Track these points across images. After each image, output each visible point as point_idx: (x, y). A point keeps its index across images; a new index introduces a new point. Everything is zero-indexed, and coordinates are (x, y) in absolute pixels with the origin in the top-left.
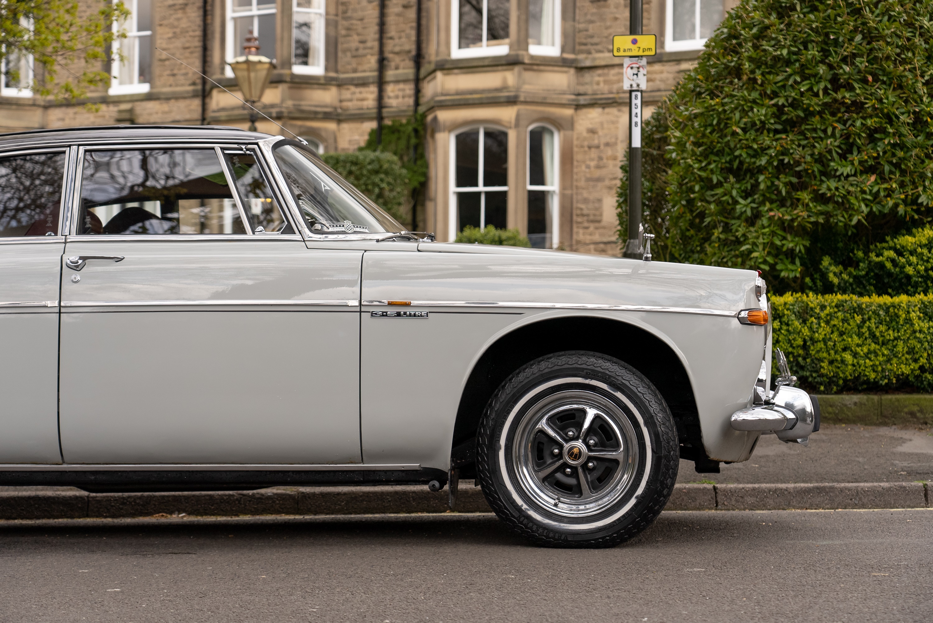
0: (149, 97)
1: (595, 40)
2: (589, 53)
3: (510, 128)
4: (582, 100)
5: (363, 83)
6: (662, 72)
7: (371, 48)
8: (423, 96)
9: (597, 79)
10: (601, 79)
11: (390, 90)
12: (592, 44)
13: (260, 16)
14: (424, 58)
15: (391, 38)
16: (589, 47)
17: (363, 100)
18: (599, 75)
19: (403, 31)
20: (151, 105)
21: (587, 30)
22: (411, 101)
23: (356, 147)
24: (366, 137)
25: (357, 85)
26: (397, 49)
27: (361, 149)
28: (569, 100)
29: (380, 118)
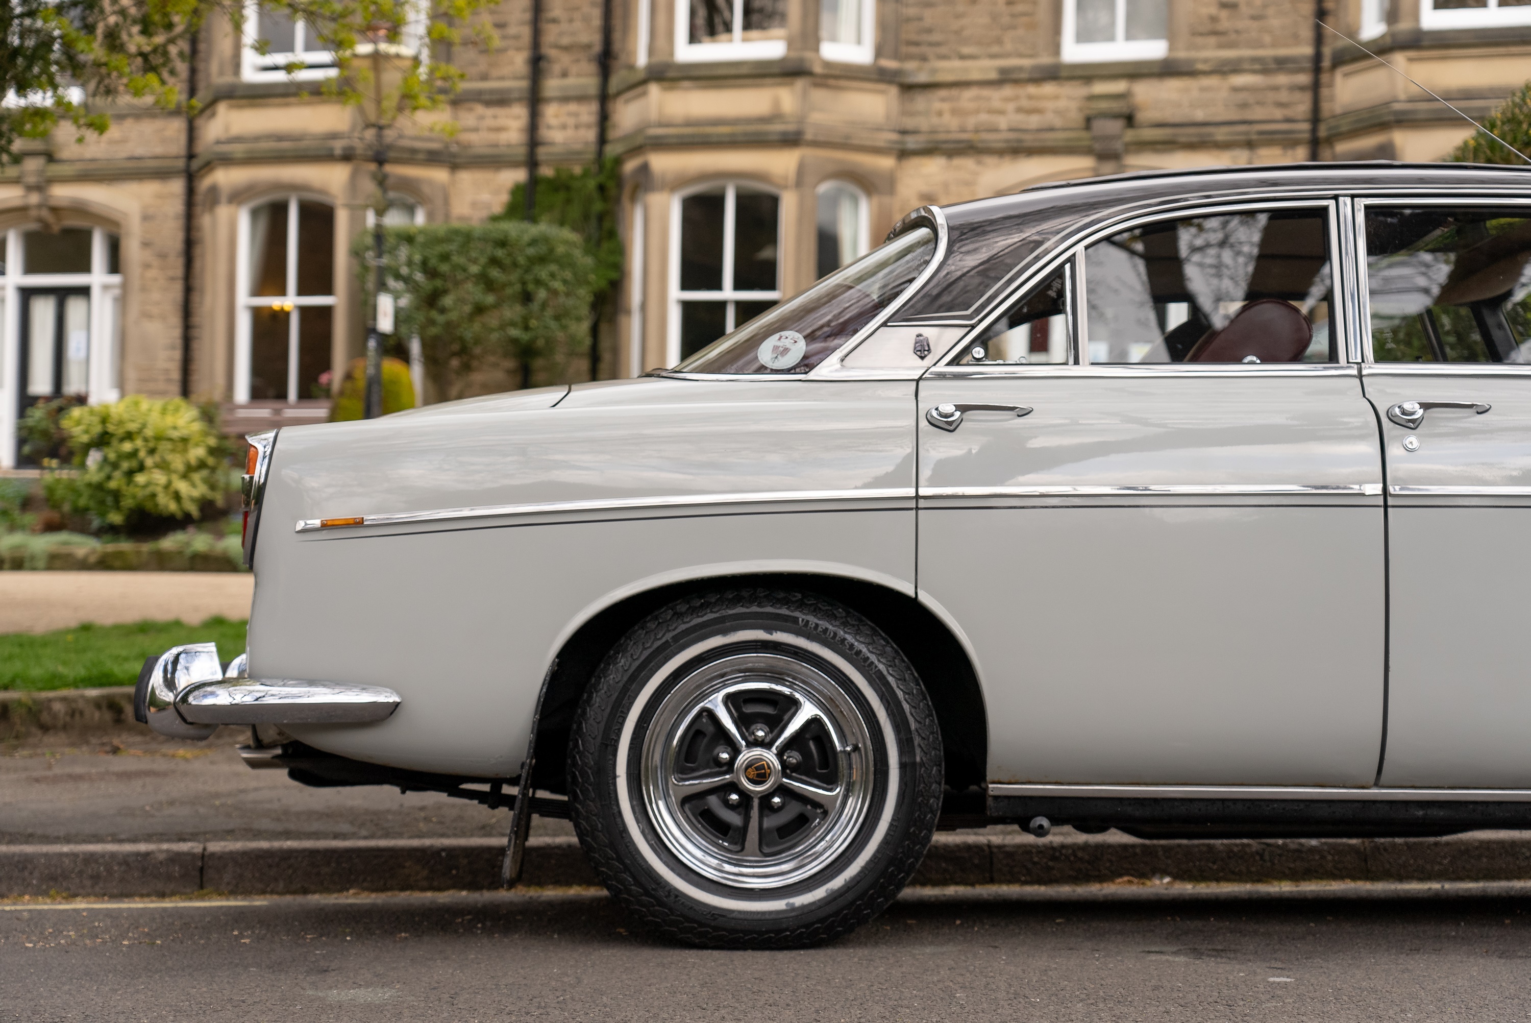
1: (936, 37)
2: (924, 58)
3: (785, 187)
4: (912, 142)
5: (500, 100)
6: (1056, 97)
7: (517, 37)
8: (614, 126)
9: (937, 105)
10: (946, 106)
11: (552, 113)
12: (932, 44)
14: (616, 58)
15: (554, 21)
16: (924, 49)
17: (499, 129)
18: (943, 100)
19: (577, 9)
21: (920, 19)
22: (591, 135)
23: (484, 214)
24: (505, 198)
25: (489, 103)
26: (565, 41)
27: (495, 219)
28: (890, 142)
29: (532, 163)
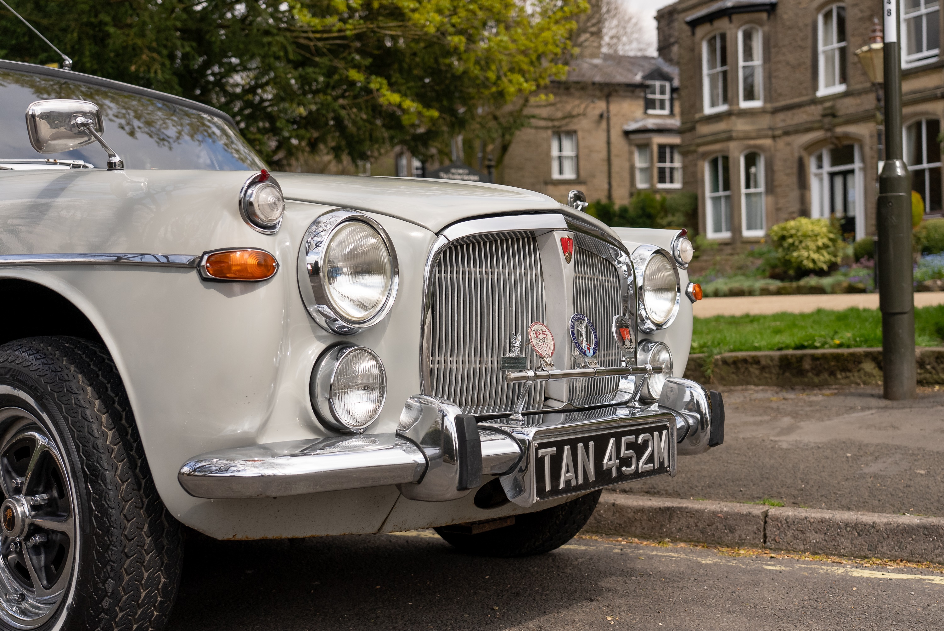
0: (845, 95)
13: (928, 15)
20: (848, 101)
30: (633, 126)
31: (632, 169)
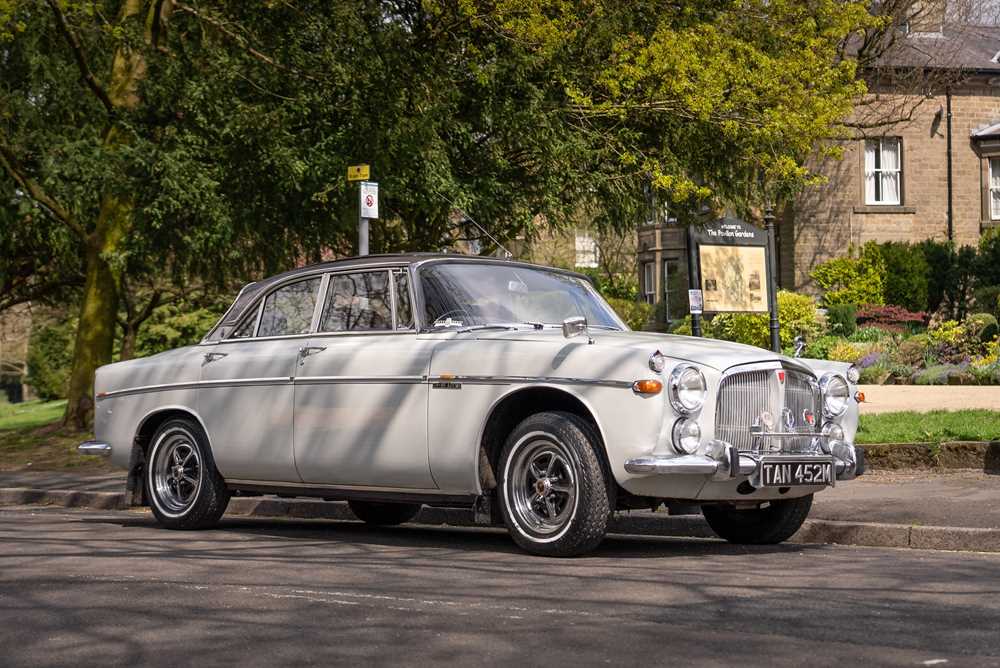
30: (986, 130)
31: (984, 190)
